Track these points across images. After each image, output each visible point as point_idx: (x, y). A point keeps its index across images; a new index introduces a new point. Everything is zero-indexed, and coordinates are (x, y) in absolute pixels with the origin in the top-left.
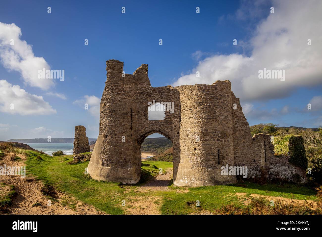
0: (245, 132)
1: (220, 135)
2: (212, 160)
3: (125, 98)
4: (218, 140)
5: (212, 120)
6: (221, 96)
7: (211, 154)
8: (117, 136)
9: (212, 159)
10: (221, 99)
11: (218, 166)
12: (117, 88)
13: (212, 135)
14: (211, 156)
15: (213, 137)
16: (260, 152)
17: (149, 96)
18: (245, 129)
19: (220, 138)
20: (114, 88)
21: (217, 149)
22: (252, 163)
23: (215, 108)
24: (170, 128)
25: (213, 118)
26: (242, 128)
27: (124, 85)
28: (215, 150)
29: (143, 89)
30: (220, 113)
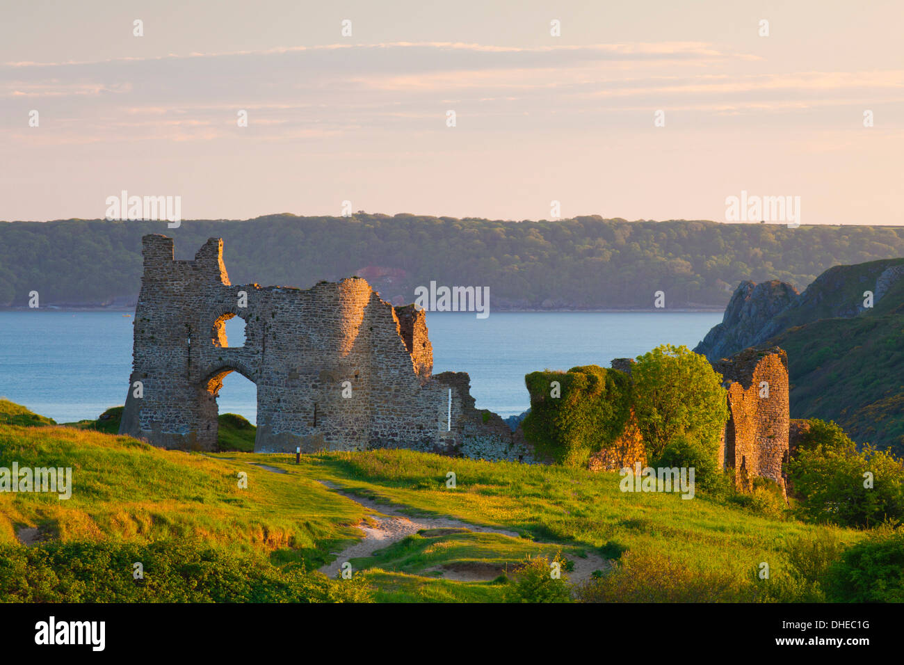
0: (400, 371)
1: (318, 378)
2: (303, 419)
3: (177, 306)
4: (314, 387)
5: (303, 352)
6: (323, 310)
7: (302, 409)
8: (162, 376)
9: (303, 417)
10: (323, 316)
11: (312, 430)
12: (161, 289)
13: (304, 378)
14: (300, 412)
15: (305, 382)
16: (437, 412)
17: (219, 302)
18: (403, 366)
19: (317, 384)
20: (157, 289)
21: (312, 401)
22: (414, 433)
23: (309, 332)
24: (252, 364)
25: (306, 350)
26: (393, 364)
27: (175, 282)
28: (308, 403)
29: (210, 288)
30: (319, 340)
